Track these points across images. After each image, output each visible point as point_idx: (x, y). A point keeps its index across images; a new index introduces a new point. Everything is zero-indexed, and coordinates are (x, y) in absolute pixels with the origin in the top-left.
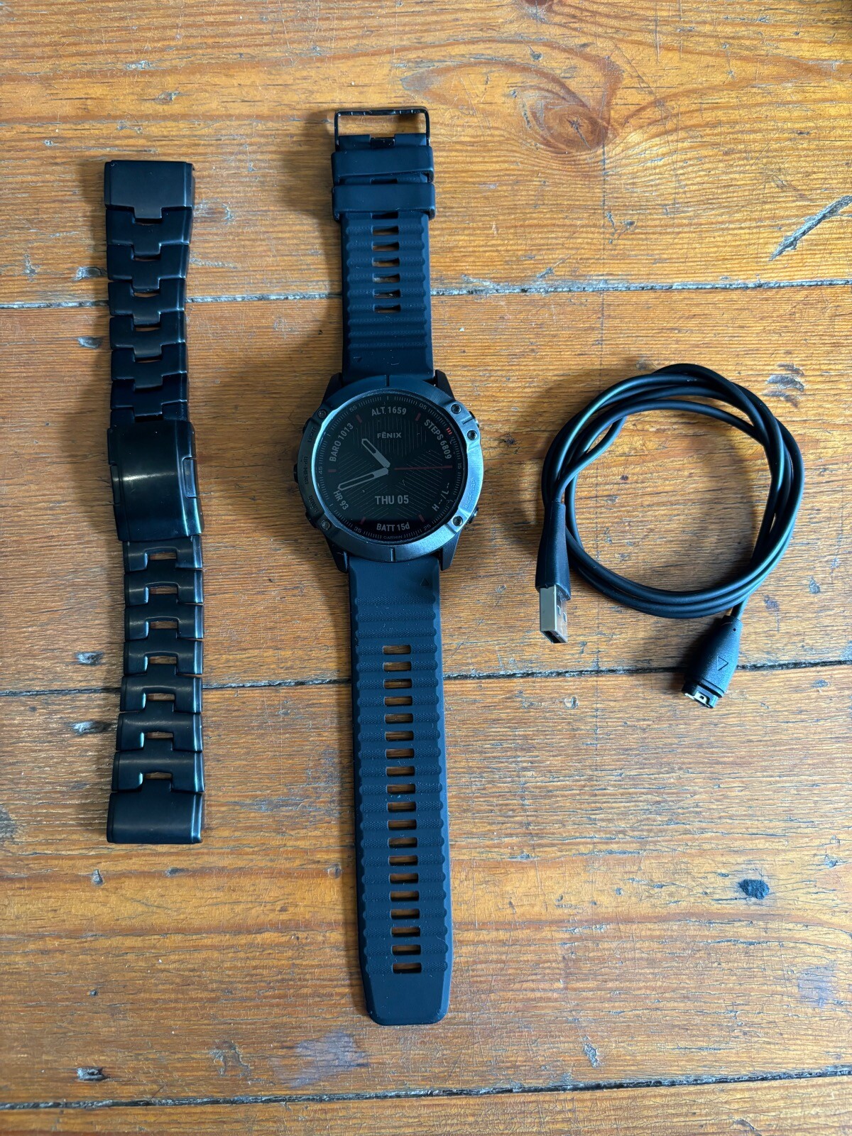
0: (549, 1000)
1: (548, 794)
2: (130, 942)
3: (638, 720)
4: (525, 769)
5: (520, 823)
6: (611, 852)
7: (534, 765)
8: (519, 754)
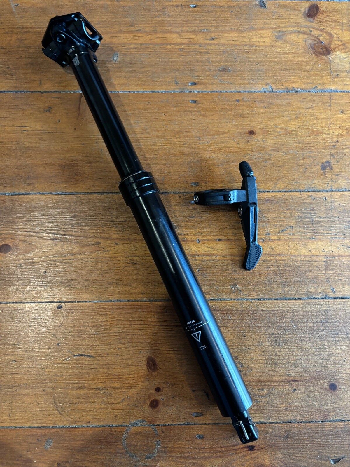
0: (321, 276)
1: (319, 222)
2: (208, 258)
3: (343, 204)
4: (313, 215)
5: (312, 229)
6: (336, 238)
7: (315, 215)
8: (311, 211)
